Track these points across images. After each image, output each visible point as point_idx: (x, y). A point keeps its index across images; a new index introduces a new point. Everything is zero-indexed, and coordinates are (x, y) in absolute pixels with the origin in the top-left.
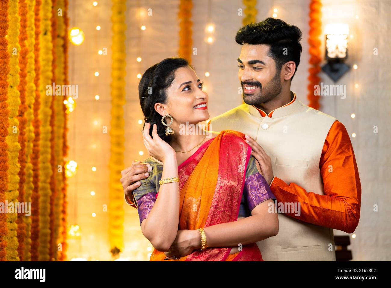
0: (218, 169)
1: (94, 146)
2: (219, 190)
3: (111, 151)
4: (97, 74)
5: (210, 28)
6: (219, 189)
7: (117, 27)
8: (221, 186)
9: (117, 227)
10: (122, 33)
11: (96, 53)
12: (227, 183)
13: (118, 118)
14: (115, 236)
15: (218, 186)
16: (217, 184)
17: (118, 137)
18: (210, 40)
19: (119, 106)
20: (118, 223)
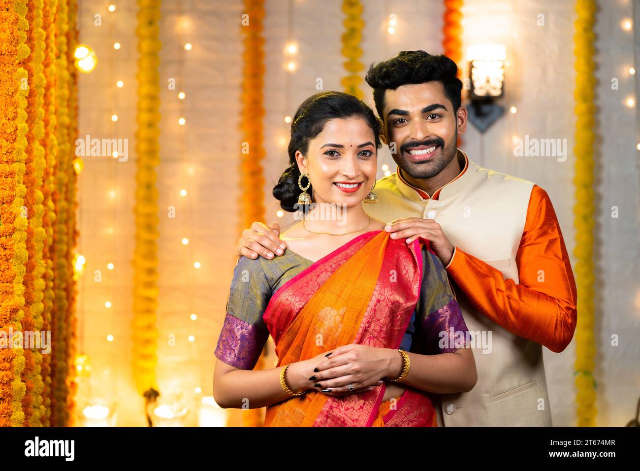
0: (379, 273)
1: (110, 231)
2: (375, 305)
3: (137, 237)
4: (115, 118)
5: (292, 49)
6: (375, 302)
7: (146, 46)
8: (379, 300)
9: (146, 357)
10: (153, 55)
11: (115, 84)
12: (389, 297)
13: (149, 186)
14: (144, 371)
15: (374, 299)
16: (373, 295)
17: (149, 216)
18: (292, 67)
19: (149, 168)
20: (148, 350)
